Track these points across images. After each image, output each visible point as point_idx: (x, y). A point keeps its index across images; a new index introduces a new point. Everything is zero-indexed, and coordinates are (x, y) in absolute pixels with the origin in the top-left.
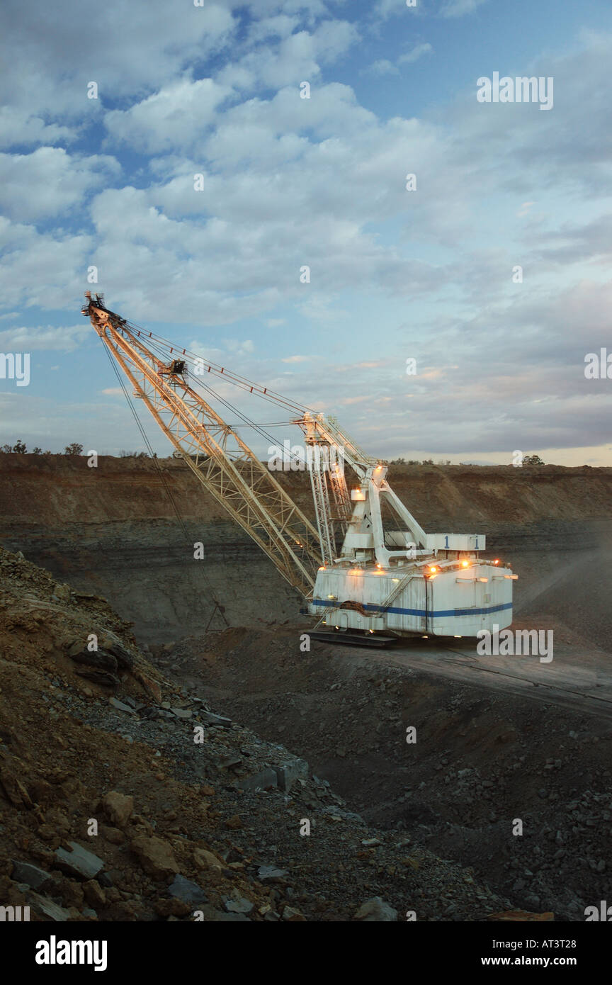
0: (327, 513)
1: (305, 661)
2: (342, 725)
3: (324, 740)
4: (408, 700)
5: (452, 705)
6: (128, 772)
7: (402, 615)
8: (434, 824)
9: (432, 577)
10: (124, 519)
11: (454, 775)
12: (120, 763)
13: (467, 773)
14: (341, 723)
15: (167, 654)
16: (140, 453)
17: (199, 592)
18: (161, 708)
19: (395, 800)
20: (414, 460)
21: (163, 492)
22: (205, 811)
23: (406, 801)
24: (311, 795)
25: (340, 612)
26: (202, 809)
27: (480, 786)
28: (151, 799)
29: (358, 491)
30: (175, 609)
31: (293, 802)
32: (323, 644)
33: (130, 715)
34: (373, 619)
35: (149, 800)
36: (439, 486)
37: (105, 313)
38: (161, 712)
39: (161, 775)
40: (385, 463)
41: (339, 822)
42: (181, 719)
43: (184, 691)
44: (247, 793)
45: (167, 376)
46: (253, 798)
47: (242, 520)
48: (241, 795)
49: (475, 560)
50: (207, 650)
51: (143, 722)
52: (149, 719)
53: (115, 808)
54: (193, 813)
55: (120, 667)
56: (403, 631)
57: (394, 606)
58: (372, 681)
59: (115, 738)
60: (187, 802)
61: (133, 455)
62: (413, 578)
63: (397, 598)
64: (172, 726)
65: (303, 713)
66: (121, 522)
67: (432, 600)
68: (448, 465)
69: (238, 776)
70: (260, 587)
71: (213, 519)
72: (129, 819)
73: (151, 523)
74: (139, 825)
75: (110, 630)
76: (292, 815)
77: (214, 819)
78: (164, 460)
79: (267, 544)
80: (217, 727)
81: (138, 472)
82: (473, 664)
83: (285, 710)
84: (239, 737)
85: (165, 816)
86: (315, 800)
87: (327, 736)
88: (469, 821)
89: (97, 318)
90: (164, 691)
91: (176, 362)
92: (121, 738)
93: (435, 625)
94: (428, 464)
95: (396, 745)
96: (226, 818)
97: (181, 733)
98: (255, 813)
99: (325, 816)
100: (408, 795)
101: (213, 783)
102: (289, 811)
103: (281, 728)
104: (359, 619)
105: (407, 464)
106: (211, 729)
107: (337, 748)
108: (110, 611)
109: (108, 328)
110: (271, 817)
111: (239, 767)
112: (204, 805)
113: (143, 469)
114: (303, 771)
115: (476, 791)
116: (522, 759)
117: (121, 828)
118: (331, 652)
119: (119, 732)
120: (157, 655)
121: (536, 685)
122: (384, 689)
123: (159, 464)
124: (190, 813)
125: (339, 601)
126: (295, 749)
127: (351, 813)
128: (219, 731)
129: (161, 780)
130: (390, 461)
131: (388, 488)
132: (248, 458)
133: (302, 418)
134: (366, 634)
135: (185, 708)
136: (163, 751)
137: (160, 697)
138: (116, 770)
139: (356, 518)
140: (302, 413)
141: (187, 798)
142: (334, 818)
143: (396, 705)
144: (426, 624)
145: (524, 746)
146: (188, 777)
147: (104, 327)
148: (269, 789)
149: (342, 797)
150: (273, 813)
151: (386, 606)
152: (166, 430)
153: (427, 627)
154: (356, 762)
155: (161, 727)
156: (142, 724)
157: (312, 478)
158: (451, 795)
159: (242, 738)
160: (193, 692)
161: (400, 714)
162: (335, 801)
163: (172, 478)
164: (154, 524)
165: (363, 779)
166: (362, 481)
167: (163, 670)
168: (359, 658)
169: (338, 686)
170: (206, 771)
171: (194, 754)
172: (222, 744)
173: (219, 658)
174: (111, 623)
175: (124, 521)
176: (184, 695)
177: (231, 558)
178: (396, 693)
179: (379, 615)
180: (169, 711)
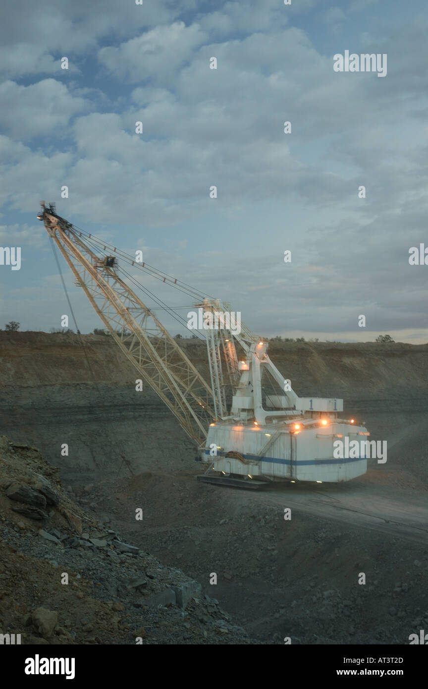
0: (220, 380)
1: (199, 500)
2: (229, 553)
3: (214, 566)
4: (283, 533)
5: (319, 537)
6: (53, 592)
7: (272, 463)
8: (304, 636)
9: (297, 433)
10: (53, 383)
11: (320, 595)
12: (47, 584)
13: (330, 593)
14: (228, 551)
15: (87, 494)
16: (67, 330)
17: (113, 443)
18: (82, 539)
19: (272, 616)
20: (289, 337)
21: (86, 362)
22: (117, 624)
23: (280, 616)
24: (203, 611)
25: (225, 460)
26: (114, 623)
27: (341, 605)
28: (72, 614)
29: (243, 362)
30: (94, 457)
31: (188, 617)
32: (214, 486)
33: (56, 544)
34: (250, 466)
35: (70, 614)
36: (309, 358)
37: (55, 218)
38: (81, 542)
39: (81, 594)
40: (265, 340)
41: (227, 633)
42: (98, 548)
43: (100, 524)
44: (151, 609)
45: (102, 269)
46: (156, 613)
47: (155, 385)
48: (146, 610)
49: (334, 419)
50: (119, 491)
51: (66, 550)
52: (71, 548)
53: (43, 621)
54: (106, 626)
55: (48, 504)
56: (274, 477)
57: (267, 456)
58: (253, 517)
59: (43, 563)
60: (102, 616)
61: (61, 331)
62: (281, 433)
63: (269, 449)
64: (90, 553)
65: (197, 543)
66: (51, 385)
67: (296, 452)
68: (317, 342)
69: (143, 594)
70: (164, 439)
71: (126, 384)
72: (54, 631)
73: (76, 386)
74: (62, 636)
75: (41, 473)
76: (188, 627)
77: (124, 630)
78: (87, 336)
79: (174, 404)
80: (127, 554)
81: (65, 345)
82: (335, 504)
83: (183, 541)
84: (145, 563)
85: (84, 628)
86: (206, 615)
87: (217, 562)
88: (332, 634)
89: (49, 222)
90: (84, 525)
91: (108, 258)
92: (48, 563)
93: (298, 472)
94: (301, 341)
95: (273, 570)
96: (134, 630)
97: (98, 559)
98: (158, 625)
99: (214, 629)
100: (282, 611)
101: (123, 600)
102: (185, 624)
103: (179, 556)
104: (239, 466)
105: (284, 341)
106: (122, 555)
107: (224, 572)
108: (41, 459)
109: (58, 231)
110: (171, 629)
111: (145, 588)
112: (116, 619)
113: (69, 343)
114: (197, 590)
115: (338, 609)
116: (375, 582)
117: (48, 639)
118: (220, 493)
119: (47, 558)
120: (78, 495)
121: (387, 522)
122: (263, 524)
123: (82, 339)
124: (104, 626)
125: (225, 451)
126: (190, 573)
127: (236, 627)
128: (129, 558)
129: (80, 598)
130: (269, 338)
131: (268, 360)
132: (163, 335)
133: (202, 303)
134: (245, 478)
135: (101, 538)
136: (83, 574)
137: (81, 530)
138: (44, 590)
139: (242, 384)
140: (202, 299)
141: (102, 613)
142: (222, 630)
143: (273, 537)
144: (291, 470)
145: (377, 572)
146: (103, 596)
147: (54, 229)
148: (169, 606)
149: (228, 613)
150: (172, 625)
151: (260, 456)
152: (99, 312)
153: (291, 473)
154: (240, 584)
155: (81, 554)
156: (66, 552)
157: (209, 351)
158: (318, 612)
159: (148, 563)
160: (108, 525)
161: (276, 544)
162: (223, 616)
163: (93, 350)
164: (78, 387)
165: (246, 598)
166: (247, 355)
167: (83, 507)
168: (243, 499)
169: (226, 521)
170: (118, 591)
171: (108, 576)
172: (131, 568)
173: (129, 497)
174: (41, 468)
175: (54, 385)
176: (100, 528)
177: (140, 416)
178: (273, 527)
179: (255, 463)
180: (88, 541)
